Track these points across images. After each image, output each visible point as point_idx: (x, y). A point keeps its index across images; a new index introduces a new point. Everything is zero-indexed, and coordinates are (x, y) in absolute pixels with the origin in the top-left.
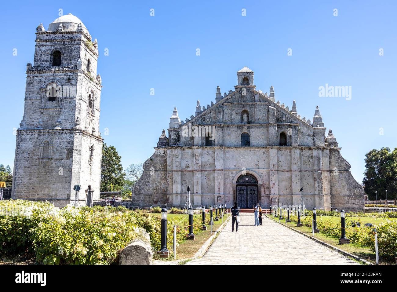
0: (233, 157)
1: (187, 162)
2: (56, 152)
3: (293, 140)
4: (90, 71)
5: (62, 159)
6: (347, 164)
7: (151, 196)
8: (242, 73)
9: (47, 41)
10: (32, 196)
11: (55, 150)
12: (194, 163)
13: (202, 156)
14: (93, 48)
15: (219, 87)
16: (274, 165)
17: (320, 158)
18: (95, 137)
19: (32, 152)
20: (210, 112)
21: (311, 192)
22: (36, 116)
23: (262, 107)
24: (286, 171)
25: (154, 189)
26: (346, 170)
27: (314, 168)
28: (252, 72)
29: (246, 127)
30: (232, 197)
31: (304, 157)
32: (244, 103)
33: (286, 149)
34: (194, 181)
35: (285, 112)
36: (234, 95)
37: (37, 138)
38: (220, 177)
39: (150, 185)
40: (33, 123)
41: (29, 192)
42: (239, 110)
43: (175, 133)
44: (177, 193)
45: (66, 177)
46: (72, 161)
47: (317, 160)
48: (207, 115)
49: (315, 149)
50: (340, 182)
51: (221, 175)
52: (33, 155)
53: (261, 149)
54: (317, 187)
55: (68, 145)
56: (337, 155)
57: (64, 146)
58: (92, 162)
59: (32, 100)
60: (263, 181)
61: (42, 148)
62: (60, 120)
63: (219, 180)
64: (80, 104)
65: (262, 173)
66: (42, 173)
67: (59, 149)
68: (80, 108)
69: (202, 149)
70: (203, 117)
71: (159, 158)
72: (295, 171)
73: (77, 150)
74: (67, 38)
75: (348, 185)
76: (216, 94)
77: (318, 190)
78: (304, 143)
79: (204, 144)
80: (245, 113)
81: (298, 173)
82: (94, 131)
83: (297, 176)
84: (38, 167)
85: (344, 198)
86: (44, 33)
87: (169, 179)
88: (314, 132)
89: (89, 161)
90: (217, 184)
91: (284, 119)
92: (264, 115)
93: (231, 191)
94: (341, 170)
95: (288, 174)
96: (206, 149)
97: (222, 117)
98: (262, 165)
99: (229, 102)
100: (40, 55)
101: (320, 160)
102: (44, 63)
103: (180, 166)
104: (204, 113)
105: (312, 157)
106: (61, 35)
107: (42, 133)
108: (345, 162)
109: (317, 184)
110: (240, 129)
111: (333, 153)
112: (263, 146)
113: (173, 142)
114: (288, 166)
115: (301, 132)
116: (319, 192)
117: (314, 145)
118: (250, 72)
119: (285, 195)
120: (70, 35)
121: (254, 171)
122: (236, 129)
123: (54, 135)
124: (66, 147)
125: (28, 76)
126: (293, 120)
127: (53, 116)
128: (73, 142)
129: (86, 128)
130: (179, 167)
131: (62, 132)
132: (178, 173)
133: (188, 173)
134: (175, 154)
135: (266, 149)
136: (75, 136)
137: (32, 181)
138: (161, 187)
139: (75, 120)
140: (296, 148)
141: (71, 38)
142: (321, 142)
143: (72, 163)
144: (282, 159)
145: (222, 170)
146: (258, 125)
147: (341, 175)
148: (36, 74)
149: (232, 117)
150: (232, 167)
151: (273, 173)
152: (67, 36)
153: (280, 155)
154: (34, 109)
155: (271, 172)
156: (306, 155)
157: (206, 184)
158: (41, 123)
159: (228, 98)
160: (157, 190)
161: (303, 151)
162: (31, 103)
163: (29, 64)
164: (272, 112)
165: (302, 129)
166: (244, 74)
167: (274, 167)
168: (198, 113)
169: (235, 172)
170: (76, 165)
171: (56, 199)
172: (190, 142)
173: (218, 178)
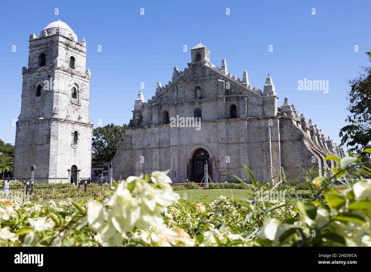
0: (187, 133)
1: (148, 140)
2: (40, 139)
3: (241, 111)
4: (75, 66)
5: (44, 144)
6: (300, 132)
7: (122, 173)
8: (195, 49)
9: (36, 46)
10: (25, 176)
11: (39, 137)
12: (153, 141)
13: (160, 134)
14: (78, 47)
15: (176, 67)
16: (222, 139)
17: (267, 128)
18: (79, 124)
19: (25, 140)
20: (167, 92)
21: (260, 165)
22: (29, 110)
23: (213, 81)
24: (236, 144)
25: (125, 166)
26: (298, 140)
27: (262, 140)
28: (204, 48)
29: (198, 103)
30: (186, 172)
31: (253, 129)
32: (196, 79)
33: (235, 121)
34: (153, 157)
35: (234, 84)
36: (187, 73)
37: (28, 128)
38: (175, 153)
39: (122, 163)
40: (26, 116)
41: (23, 173)
42: (191, 87)
43: (138, 114)
44: (139, 170)
45: (46, 159)
46: (50, 145)
47: (265, 130)
48: (164, 94)
49: (262, 119)
50: (293, 152)
51: (175, 151)
52: (25, 142)
53: (212, 123)
54: (265, 159)
55: (47, 132)
56: (290, 124)
57: (45, 134)
58: (76, 145)
59: (26, 97)
60: (214, 155)
61: (31, 136)
62: (44, 112)
63: (174, 156)
64: (58, 96)
65: (213, 147)
66: (31, 157)
67: (42, 135)
68: (58, 99)
69: (160, 127)
70: (161, 97)
71: (128, 139)
72: (243, 143)
73: (54, 136)
74: (49, 42)
75: (302, 156)
76: (173, 73)
77: (265, 162)
78: (253, 114)
79: (162, 123)
80: (199, 89)
81: (245, 145)
82: (80, 119)
83: (244, 149)
84: (29, 152)
85: (297, 169)
86: (34, 40)
87: (134, 157)
88: (263, 101)
89: (72, 145)
90: (172, 159)
91: (233, 91)
92: (215, 89)
93: (185, 166)
94: (294, 139)
95: (237, 147)
96: (163, 127)
97: (176, 95)
98: (212, 139)
99: (183, 80)
100: (32, 59)
101: (268, 131)
102: (35, 65)
103: (142, 145)
104: (161, 93)
105: (260, 128)
106: (45, 39)
107: (31, 124)
108: (298, 130)
109: (265, 156)
110: (193, 105)
111: (285, 121)
112: (214, 120)
113: (137, 122)
114: (238, 139)
115: (250, 103)
116: (267, 163)
117: (264, 115)
118: (202, 48)
119: (235, 168)
120: (51, 39)
121: (205, 146)
122: (189, 105)
123: (38, 124)
124: (46, 134)
125: (23, 78)
126: (242, 91)
127: (39, 108)
128: (50, 129)
129: (67, 116)
130: (140, 145)
131: (44, 122)
132: (140, 151)
133: (149, 151)
134: (137, 133)
135: (216, 123)
136: (52, 124)
137: (25, 163)
138: (130, 165)
139: (53, 111)
140: (243, 120)
141: (52, 41)
142: (270, 112)
143: (50, 147)
144: (232, 132)
145: (176, 146)
146: (209, 99)
147: (294, 145)
148: (28, 75)
149: (186, 94)
150: (186, 143)
151: (222, 146)
152: (49, 40)
153: (230, 128)
154: (27, 104)
155: (220, 146)
156: (255, 127)
157: (164, 160)
158: (31, 116)
159: (181, 77)
160: (127, 167)
161: (252, 122)
162: (25, 99)
163: (24, 68)
164: (220, 85)
165: (251, 100)
166: (197, 50)
167: (222, 141)
168: (158, 93)
169: (188, 147)
170: (54, 148)
171: (40, 178)
172: (150, 122)
173: (173, 154)
